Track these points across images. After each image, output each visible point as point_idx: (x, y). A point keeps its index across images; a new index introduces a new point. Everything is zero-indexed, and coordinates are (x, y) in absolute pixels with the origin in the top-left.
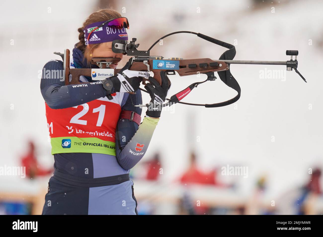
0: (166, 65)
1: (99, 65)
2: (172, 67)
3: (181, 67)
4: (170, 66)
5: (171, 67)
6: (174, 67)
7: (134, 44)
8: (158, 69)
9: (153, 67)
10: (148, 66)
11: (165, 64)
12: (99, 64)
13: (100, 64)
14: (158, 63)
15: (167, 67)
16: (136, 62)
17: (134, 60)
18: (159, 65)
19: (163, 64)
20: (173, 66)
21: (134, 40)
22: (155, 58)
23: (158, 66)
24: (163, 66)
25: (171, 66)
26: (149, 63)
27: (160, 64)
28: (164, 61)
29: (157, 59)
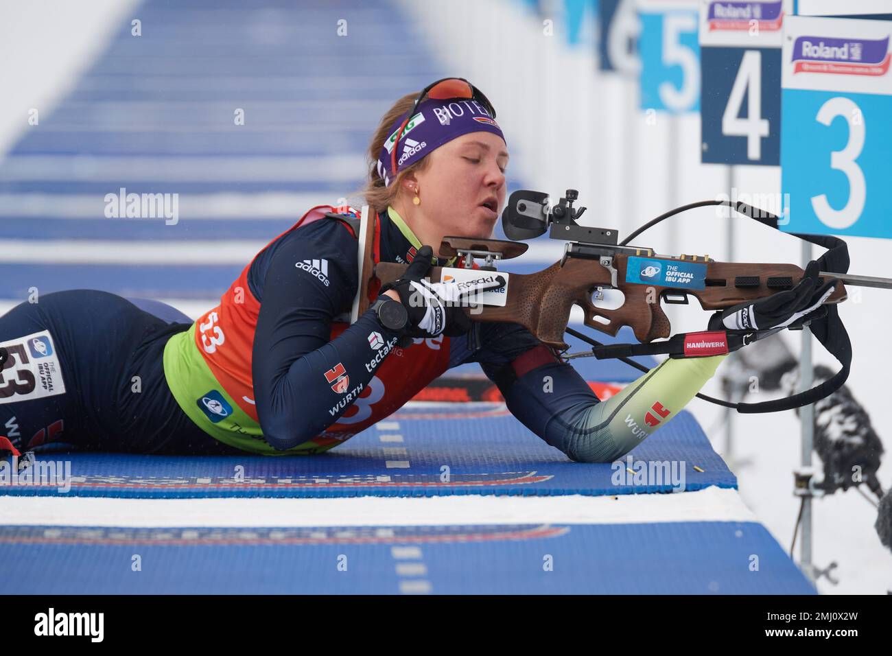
0: (667, 274)
1: (465, 260)
2: (684, 280)
3: (709, 283)
4: (678, 278)
5: (680, 280)
6: (688, 280)
7: (571, 205)
8: (641, 282)
9: (627, 275)
10: (614, 272)
11: (664, 270)
12: (465, 255)
13: (469, 255)
14: (643, 268)
15: (669, 279)
16: (574, 260)
17: (570, 251)
18: (644, 273)
19: (657, 270)
20: (686, 278)
21: (573, 195)
22: (636, 251)
23: (641, 275)
24: (656, 275)
25: (682, 278)
26: (615, 265)
27: (647, 270)
28: (661, 262)
29: (641, 255)
